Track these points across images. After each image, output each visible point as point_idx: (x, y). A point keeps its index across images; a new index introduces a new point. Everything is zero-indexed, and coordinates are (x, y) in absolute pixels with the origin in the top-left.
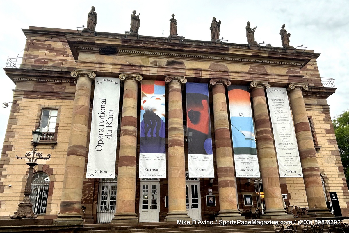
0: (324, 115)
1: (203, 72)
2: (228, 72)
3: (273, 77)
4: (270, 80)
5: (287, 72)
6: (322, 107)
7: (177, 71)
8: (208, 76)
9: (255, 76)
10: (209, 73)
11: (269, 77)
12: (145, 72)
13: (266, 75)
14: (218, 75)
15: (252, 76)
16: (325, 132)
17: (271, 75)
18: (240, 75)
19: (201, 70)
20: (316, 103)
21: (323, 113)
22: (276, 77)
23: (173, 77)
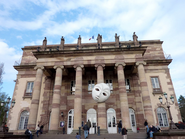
0: (166, 74)
1: (92, 61)
2: (104, 60)
3: (127, 60)
4: (125, 61)
5: (135, 56)
6: (165, 70)
7: (80, 62)
8: (94, 63)
9: (118, 60)
10: (95, 61)
11: (125, 60)
12: (65, 64)
13: (124, 59)
14: (99, 62)
15: (116, 60)
16: (167, 84)
17: (126, 59)
18: (110, 60)
19: (91, 60)
20: (161, 68)
21: (165, 73)
22: (129, 60)
23: (77, 65)
